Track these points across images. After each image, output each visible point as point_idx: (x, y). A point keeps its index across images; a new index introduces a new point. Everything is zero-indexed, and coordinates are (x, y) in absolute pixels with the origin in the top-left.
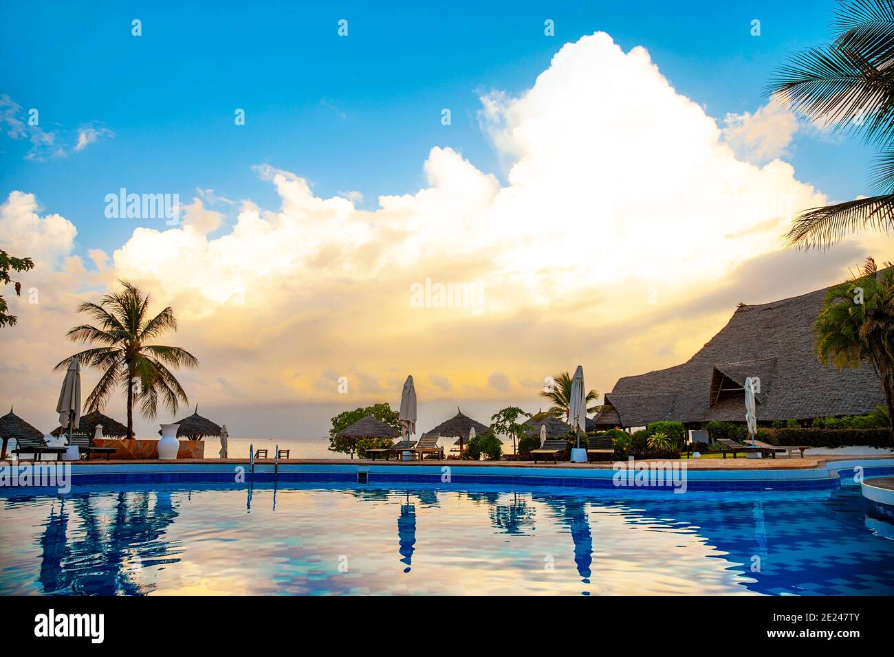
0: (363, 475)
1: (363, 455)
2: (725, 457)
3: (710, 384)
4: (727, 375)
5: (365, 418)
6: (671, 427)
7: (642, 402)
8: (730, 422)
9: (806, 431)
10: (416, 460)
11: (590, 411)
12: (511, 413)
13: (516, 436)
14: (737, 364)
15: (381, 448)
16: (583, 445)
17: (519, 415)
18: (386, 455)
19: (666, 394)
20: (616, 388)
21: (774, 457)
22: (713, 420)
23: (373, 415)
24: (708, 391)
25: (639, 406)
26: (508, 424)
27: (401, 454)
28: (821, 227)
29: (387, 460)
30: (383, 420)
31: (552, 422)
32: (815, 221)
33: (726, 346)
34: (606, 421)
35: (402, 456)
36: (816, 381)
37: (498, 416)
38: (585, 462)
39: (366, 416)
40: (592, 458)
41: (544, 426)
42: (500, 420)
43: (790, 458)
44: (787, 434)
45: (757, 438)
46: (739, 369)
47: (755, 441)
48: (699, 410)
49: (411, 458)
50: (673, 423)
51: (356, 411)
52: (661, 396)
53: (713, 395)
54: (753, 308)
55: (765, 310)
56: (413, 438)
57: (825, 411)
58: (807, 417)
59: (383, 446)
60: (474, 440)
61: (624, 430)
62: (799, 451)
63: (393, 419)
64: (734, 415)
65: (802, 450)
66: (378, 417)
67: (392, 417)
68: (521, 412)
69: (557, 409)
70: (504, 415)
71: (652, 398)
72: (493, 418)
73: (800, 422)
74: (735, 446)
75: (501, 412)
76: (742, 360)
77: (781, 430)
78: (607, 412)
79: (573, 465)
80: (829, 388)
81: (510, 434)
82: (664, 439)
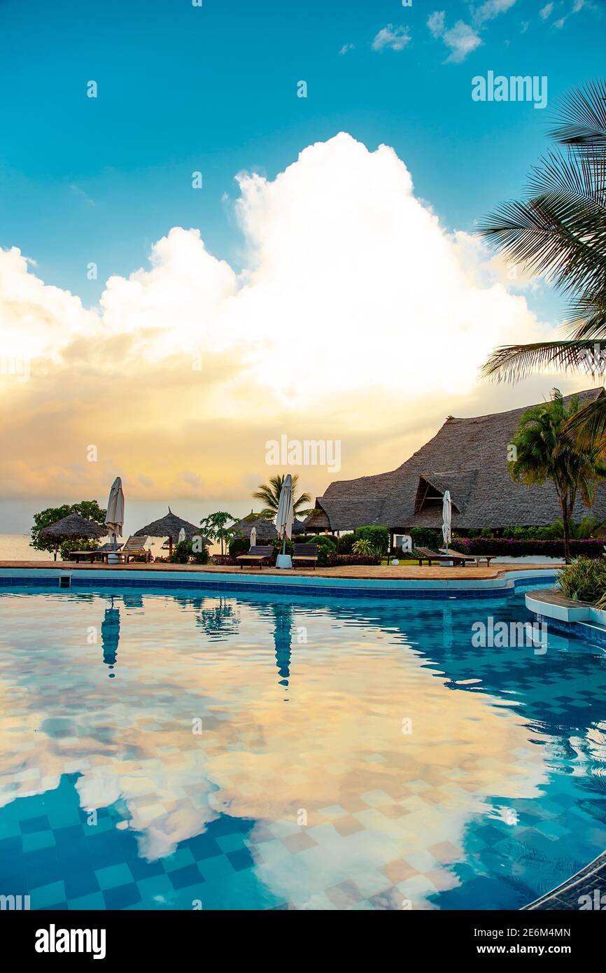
0: (65, 579)
1: (67, 557)
2: (421, 564)
3: (416, 492)
4: (432, 484)
5: (71, 516)
6: (377, 532)
7: (352, 506)
8: (431, 529)
9: (495, 541)
10: (122, 563)
11: (301, 514)
12: (220, 518)
13: (224, 541)
14: (441, 474)
15: (86, 550)
16: (289, 551)
17: (228, 520)
18: (91, 558)
19: (375, 500)
20: (328, 492)
21: (464, 565)
22: (417, 526)
23: (80, 513)
24: (413, 499)
25: (349, 510)
26: (216, 529)
27: (107, 556)
28: (513, 362)
29: (92, 563)
30: (91, 518)
31: (263, 524)
32: (508, 357)
33: (434, 456)
34: (316, 524)
35: (107, 559)
36: (510, 494)
37: (207, 520)
38: (289, 568)
39: (72, 513)
40: (297, 564)
41: (254, 528)
42: (209, 525)
43: (477, 567)
44: (478, 544)
45: (451, 547)
46: (444, 479)
47: (449, 550)
48: (404, 517)
49: (117, 561)
50: (378, 528)
51: (61, 508)
52: (370, 502)
53: (418, 502)
54: (460, 421)
55: (471, 424)
56: (120, 540)
57: (515, 521)
58: (498, 526)
59: (88, 548)
60: (182, 543)
61: (333, 534)
62: (486, 560)
63: (101, 517)
64: (435, 522)
65: (489, 559)
66: (85, 515)
67: (101, 515)
68: (231, 518)
69: (269, 511)
70: (213, 520)
71: (362, 503)
72: (202, 522)
73: (493, 530)
74: (431, 554)
75: (210, 517)
76: (447, 470)
77: (473, 540)
78: (318, 515)
79: (277, 571)
80: (520, 501)
81: (218, 538)
82: (367, 545)
